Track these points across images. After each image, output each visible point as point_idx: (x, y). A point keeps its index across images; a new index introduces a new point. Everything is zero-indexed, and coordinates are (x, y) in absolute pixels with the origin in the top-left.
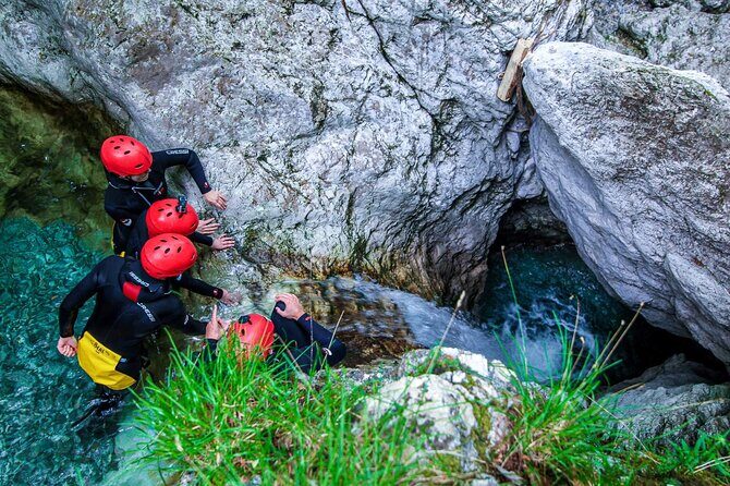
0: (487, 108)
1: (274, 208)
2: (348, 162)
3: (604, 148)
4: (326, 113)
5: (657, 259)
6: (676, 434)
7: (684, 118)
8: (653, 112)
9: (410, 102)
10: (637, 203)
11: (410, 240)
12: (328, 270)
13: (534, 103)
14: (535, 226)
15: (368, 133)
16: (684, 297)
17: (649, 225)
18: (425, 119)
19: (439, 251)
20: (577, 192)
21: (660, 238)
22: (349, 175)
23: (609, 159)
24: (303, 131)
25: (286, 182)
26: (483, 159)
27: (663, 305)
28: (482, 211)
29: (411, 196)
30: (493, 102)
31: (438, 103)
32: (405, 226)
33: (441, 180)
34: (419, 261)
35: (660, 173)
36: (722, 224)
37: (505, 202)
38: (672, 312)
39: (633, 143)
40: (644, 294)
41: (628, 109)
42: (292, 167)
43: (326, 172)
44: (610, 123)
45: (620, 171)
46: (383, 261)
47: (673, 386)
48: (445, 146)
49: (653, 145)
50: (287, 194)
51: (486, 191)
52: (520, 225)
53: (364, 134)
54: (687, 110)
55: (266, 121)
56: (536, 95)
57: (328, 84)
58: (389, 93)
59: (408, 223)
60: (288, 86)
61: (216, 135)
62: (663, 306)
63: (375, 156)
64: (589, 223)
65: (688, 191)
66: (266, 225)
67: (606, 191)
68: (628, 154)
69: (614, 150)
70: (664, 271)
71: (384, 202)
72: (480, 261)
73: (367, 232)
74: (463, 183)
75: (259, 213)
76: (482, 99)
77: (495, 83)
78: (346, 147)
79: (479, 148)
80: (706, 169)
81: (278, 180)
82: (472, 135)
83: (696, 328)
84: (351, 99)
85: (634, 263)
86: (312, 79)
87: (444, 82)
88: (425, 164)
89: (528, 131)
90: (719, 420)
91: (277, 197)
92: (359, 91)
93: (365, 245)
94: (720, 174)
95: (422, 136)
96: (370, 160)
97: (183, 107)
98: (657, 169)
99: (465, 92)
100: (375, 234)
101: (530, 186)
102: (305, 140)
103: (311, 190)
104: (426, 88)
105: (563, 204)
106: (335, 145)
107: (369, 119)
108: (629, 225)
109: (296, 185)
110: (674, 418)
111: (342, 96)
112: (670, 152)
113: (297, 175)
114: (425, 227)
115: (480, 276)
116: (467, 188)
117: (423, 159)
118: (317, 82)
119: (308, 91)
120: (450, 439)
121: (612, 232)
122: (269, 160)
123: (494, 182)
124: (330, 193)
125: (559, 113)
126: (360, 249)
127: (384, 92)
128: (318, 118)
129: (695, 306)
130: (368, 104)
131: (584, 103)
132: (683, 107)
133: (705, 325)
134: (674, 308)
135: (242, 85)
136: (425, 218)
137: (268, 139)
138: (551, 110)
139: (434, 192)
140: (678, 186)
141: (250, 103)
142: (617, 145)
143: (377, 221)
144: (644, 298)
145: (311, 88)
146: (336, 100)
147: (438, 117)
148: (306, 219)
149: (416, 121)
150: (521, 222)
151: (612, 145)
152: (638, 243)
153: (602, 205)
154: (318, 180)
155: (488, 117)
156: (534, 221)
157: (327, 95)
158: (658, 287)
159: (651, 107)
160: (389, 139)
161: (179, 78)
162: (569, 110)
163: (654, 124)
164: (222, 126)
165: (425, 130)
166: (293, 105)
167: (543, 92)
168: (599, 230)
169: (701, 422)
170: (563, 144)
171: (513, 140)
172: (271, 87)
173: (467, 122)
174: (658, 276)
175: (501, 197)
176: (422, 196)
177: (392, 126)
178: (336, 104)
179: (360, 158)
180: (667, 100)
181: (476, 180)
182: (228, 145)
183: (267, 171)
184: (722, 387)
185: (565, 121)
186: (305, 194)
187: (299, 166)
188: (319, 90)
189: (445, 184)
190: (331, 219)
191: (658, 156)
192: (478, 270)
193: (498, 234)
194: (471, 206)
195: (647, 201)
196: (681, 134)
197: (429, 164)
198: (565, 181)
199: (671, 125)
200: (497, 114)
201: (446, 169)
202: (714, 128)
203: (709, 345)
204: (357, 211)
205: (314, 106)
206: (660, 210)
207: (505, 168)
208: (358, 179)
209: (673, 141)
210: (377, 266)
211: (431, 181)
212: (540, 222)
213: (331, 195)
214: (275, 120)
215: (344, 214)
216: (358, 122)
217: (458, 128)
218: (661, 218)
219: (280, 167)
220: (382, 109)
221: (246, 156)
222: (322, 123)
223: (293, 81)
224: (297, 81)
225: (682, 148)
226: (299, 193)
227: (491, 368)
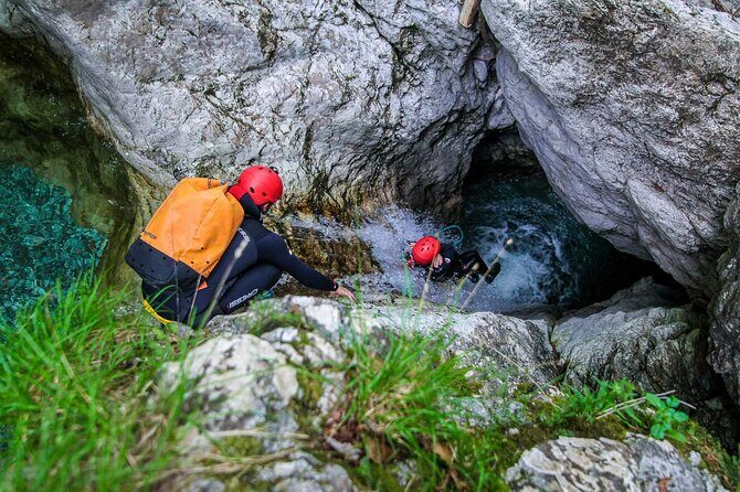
0: (449, 36)
1: (225, 143)
2: (303, 94)
3: (565, 73)
4: (276, 44)
5: (618, 186)
6: (627, 358)
7: (643, 38)
8: (612, 33)
9: (368, 30)
10: (598, 129)
11: (377, 173)
12: (285, 206)
13: (492, 28)
14: (512, 157)
15: (324, 64)
16: (646, 223)
17: (610, 152)
18: (385, 48)
19: (411, 183)
20: (540, 120)
21: (621, 165)
22: (305, 108)
23: (569, 84)
24: (251, 62)
25: (237, 116)
26: (450, 89)
27: (628, 230)
28: (453, 142)
29: (373, 128)
30: (455, 28)
31: (397, 30)
32: (369, 159)
33: (407, 112)
34: (389, 194)
35: (619, 98)
36: (682, 148)
37: (476, 133)
38: (636, 238)
39: (592, 67)
40: (609, 220)
41: (586, 30)
42: (243, 101)
43: (280, 106)
44: (569, 46)
45: (580, 96)
46: (348, 195)
47: (634, 310)
48: (409, 76)
49: (613, 68)
50: (238, 129)
51: (454, 121)
52: (497, 156)
53: (319, 66)
54: (646, 30)
55: (213, 53)
56: (493, 18)
57: (276, 12)
58: (345, 21)
59: (373, 157)
60: (232, 14)
61: (158, 69)
62: (628, 233)
63: (331, 88)
64: (553, 151)
65: (648, 115)
66: (217, 162)
67: (567, 118)
68: (588, 78)
69: (573, 74)
70: (626, 198)
71: (344, 135)
72: (454, 192)
73: (328, 166)
74: (430, 114)
75: (209, 149)
76: (444, 26)
77: (456, 9)
78: (300, 79)
79: (445, 77)
80: (666, 91)
81: (228, 115)
82: (437, 65)
83: (658, 253)
84: (303, 28)
85: (597, 189)
86: (258, 7)
87: (402, 8)
88: (387, 95)
89: (495, 59)
90: (669, 344)
91: (227, 132)
92: (310, 20)
93: (327, 179)
94: (680, 96)
95: (382, 66)
96: (326, 92)
97: (120, 40)
98: (617, 94)
99: (426, 19)
100: (338, 168)
101: (501, 117)
102: (256, 73)
103: (264, 124)
104: (383, 15)
105: (529, 133)
106: (288, 77)
107: (324, 49)
108: (590, 153)
109: (248, 120)
110: (626, 343)
111: (292, 25)
112: (629, 75)
113: (249, 109)
114: (393, 160)
115: (455, 207)
116: (434, 119)
117: (385, 90)
118: (264, 9)
119: (254, 21)
120: (248, 415)
121: (575, 159)
122: (218, 94)
123: (462, 112)
124: (285, 128)
125: (517, 37)
126: (321, 183)
127: (338, 20)
128: (268, 49)
129: (655, 231)
130: (322, 33)
131: (542, 26)
132: (643, 26)
133: (666, 251)
134: (637, 234)
135: (183, 15)
136: (391, 151)
137: (216, 71)
138: (510, 34)
139: (399, 124)
140: (638, 111)
141: (193, 34)
142: (576, 70)
143: (339, 154)
144: (610, 224)
145: (258, 17)
146: (286, 29)
147: (399, 46)
148: (260, 154)
149: (374, 50)
150: (498, 152)
151: (571, 70)
152: (600, 170)
153: (565, 133)
154: (271, 114)
155: (450, 45)
156: (511, 152)
157: (276, 24)
158: (622, 213)
159: (610, 28)
160: (345, 69)
161: (114, 8)
162: (528, 33)
163: (613, 46)
164: (164, 59)
165: (385, 60)
166: (239, 35)
167: (501, 15)
168: (564, 158)
169: (653, 346)
170: (522, 70)
171: (481, 69)
172: (214, 16)
173: (430, 51)
174: (620, 202)
175: (472, 127)
176: (385, 128)
177: (350, 55)
178: (286, 34)
179: (315, 90)
180: (626, 19)
181: (443, 110)
182: (172, 79)
183: (215, 105)
184: (678, 310)
185: (524, 45)
186: (258, 129)
187: (251, 100)
188: (267, 18)
189: (411, 115)
190: (287, 154)
191: (618, 79)
192: (453, 201)
193: (472, 165)
194: (441, 137)
195: (608, 127)
196: (639, 55)
197: (392, 95)
198: (530, 109)
199: (630, 46)
200: (460, 42)
201: (411, 100)
202: (674, 48)
203: (670, 270)
204: (316, 146)
205: (262, 36)
206: (621, 136)
207: (473, 98)
208: (313, 113)
209: (632, 63)
210: (340, 200)
211: (394, 113)
212: (516, 152)
213: (287, 130)
214: (222, 51)
215: (301, 148)
216: (312, 52)
217: (420, 58)
218: (622, 144)
219: (229, 101)
220: (337, 38)
221: (193, 91)
222: (272, 54)
223: (237, 9)
224: (242, 9)
225: (641, 71)
226: (251, 128)
227: (346, 320)
